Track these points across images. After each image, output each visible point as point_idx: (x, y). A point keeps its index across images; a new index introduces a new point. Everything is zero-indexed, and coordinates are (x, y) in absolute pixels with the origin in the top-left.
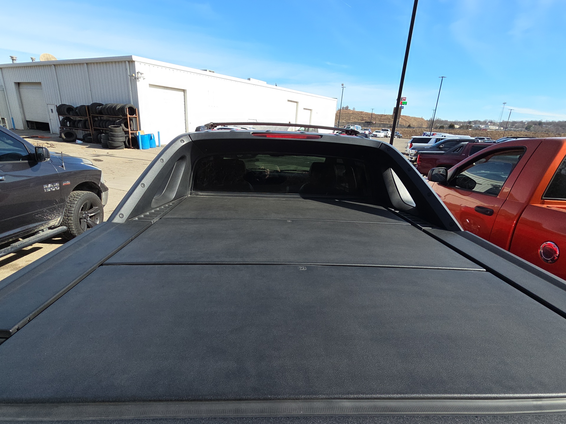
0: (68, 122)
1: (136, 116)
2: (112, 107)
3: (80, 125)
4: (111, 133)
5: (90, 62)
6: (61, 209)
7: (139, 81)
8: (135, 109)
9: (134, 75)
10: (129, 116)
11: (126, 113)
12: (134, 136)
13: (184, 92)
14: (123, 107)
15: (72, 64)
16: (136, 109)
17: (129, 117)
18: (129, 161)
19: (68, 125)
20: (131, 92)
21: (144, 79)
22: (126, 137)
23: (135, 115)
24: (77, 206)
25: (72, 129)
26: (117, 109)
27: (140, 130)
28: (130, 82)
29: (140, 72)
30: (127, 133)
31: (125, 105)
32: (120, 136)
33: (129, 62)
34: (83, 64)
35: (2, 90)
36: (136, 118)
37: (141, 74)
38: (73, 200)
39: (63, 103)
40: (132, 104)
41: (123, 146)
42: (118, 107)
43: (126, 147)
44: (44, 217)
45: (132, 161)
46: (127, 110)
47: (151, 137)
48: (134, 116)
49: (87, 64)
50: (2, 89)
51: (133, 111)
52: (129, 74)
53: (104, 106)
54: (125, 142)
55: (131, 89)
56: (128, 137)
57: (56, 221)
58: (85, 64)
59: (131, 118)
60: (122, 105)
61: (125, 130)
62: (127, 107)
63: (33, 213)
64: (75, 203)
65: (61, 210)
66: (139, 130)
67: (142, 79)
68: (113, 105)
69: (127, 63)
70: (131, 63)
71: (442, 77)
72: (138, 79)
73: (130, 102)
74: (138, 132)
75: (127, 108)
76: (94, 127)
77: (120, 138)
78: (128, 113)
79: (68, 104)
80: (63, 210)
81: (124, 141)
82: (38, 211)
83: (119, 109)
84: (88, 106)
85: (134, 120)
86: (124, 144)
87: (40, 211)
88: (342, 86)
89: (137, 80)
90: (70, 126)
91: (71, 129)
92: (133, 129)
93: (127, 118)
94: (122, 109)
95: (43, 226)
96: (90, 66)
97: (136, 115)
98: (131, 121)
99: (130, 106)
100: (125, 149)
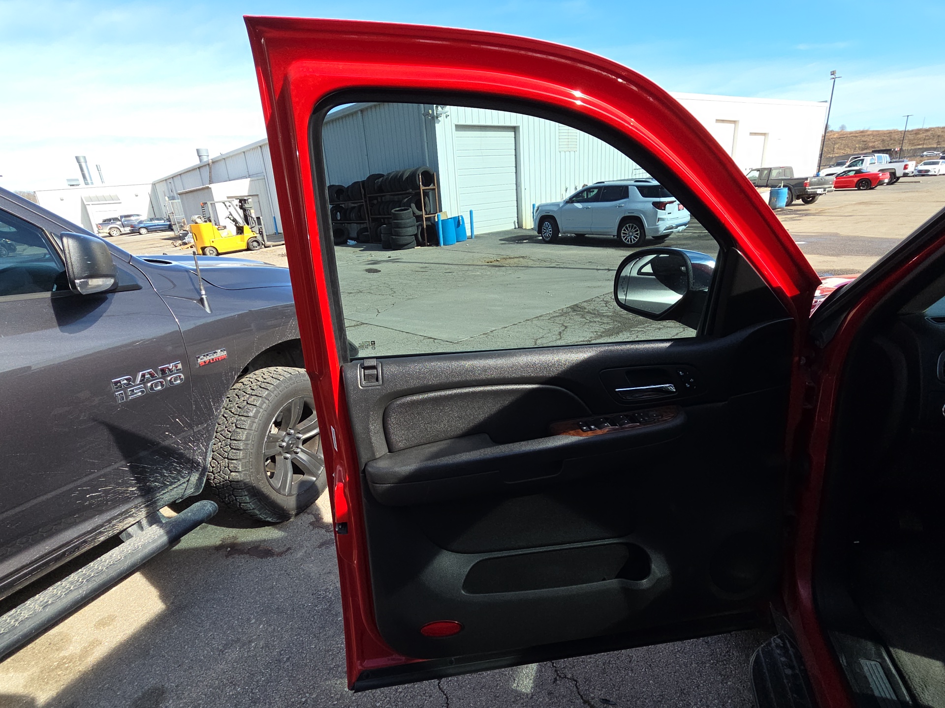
0: (338, 213)
1: (435, 187)
2: (396, 176)
3: (353, 215)
4: (396, 221)
6: (197, 445)
7: (440, 121)
8: (432, 173)
9: (430, 112)
10: (422, 188)
11: (418, 183)
12: (430, 224)
13: (515, 132)
14: (413, 173)
15: (342, 118)
16: (434, 174)
17: (423, 190)
18: (422, 267)
19: (339, 218)
20: (426, 144)
21: (446, 117)
22: (418, 226)
23: (432, 185)
24: (255, 425)
25: (344, 223)
27: (441, 211)
28: (425, 130)
30: (419, 218)
31: (417, 169)
32: (409, 225)
34: (356, 113)
35: (262, 179)
36: (435, 189)
37: (443, 107)
38: (247, 403)
39: (331, 184)
40: (427, 166)
41: (413, 243)
42: (405, 177)
43: (419, 244)
44: (128, 487)
45: (426, 267)
46: (420, 176)
47: (459, 222)
48: (431, 187)
49: (362, 111)
50: (263, 177)
51: (430, 177)
52: (423, 112)
53: (385, 177)
54: (416, 235)
55: (425, 140)
56: (422, 225)
57: (185, 485)
58: (359, 112)
59: (426, 191)
60: (413, 169)
61: (417, 214)
62: (420, 172)
63: (71, 491)
64: (251, 414)
65: (200, 448)
66: (438, 211)
67: (444, 116)
68: (399, 173)
72: (437, 117)
73: (424, 164)
74: (436, 215)
75: (420, 174)
76: (371, 215)
77: (408, 229)
78: (421, 183)
79: (337, 184)
80: (208, 445)
81: (416, 233)
82: (91, 477)
83: (407, 177)
84: (363, 182)
85: (430, 194)
86: (414, 238)
87: (104, 476)
88: (833, 76)
89: (436, 119)
90: (340, 220)
91: (342, 223)
92: (430, 212)
93: (420, 192)
94: (413, 175)
95: (131, 516)
97: (434, 185)
98: (426, 197)
99: (423, 170)
100: (416, 248)
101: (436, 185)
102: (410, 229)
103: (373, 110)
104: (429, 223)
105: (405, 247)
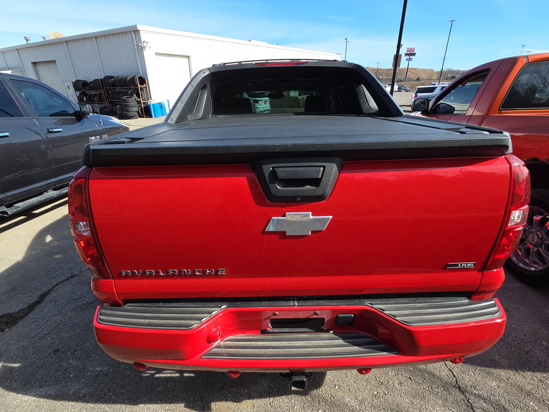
0: (85, 97)
1: (146, 86)
2: (123, 78)
3: (96, 99)
4: (125, 103)
5: (99, 35)
7: (146, 50)
9: (140, 44)
10: (139, 86)
11: (137, 83)
12: (146, 106)
13: (188, 59)
14: (133, 77)
15: (82, 39)
16: (145, 79)
17: (140, 87)
19: (85, 100)
20: (139, 61)
21: (150, 48)
22: (139, 107)
23: (145, 84)
26: (128, 80)
27: (151, 99)
28: (137, 52)
29: (146, 41)
30: (139, 102)
31: (135, 75)
32: (134, 106)
33: (134, 31)
34: (92, 38)
35: (21, 71)
36: (146, 87)
37: (147, 43)
39: (77, 79)
40: (141, 74)
41: (137, 116)
42: (128, 79)
43: (140, 116)
46: (138, 80)
47: (162, 105)
48: (144, 85)
49: (95, 37)
51: (143, 81)
52: (136, 44)
53: (116, 78)
54: (138, 112)
55: (138, 59)
56: (141, 106)
58: (94, 38)
59: (142, 88)
60: (133, 75)
61: (138, 100)
62: (137, 77)
66: (150, 99)
67: (148, 48)
68: (124, 77)
69: (133, 32)
70: (136, 33)
71: (452, 21)
72: (144, 48)
73: (139, 72)
74: (149, 101)
75: (137, 78)
76: (108, 99)
77: (133, 108)
78: (138, 83)
79: (82, 80)
81: (138, 110)
83: (130, 79)
84: (101, 80)
85: (144, 89)
86: (137, 113)
88: (346, 41)
89: (144, 49)
90: (87, 101)
92: (145, 99)
93: (138, 88)
94: (133, 79)
96: (98, 39)
97: (146, 85)
98: (142, 91)
99: (140, 76)
100: (139, 118)
102: (134, 108)
103: (104, 38)
105: (131, 118)
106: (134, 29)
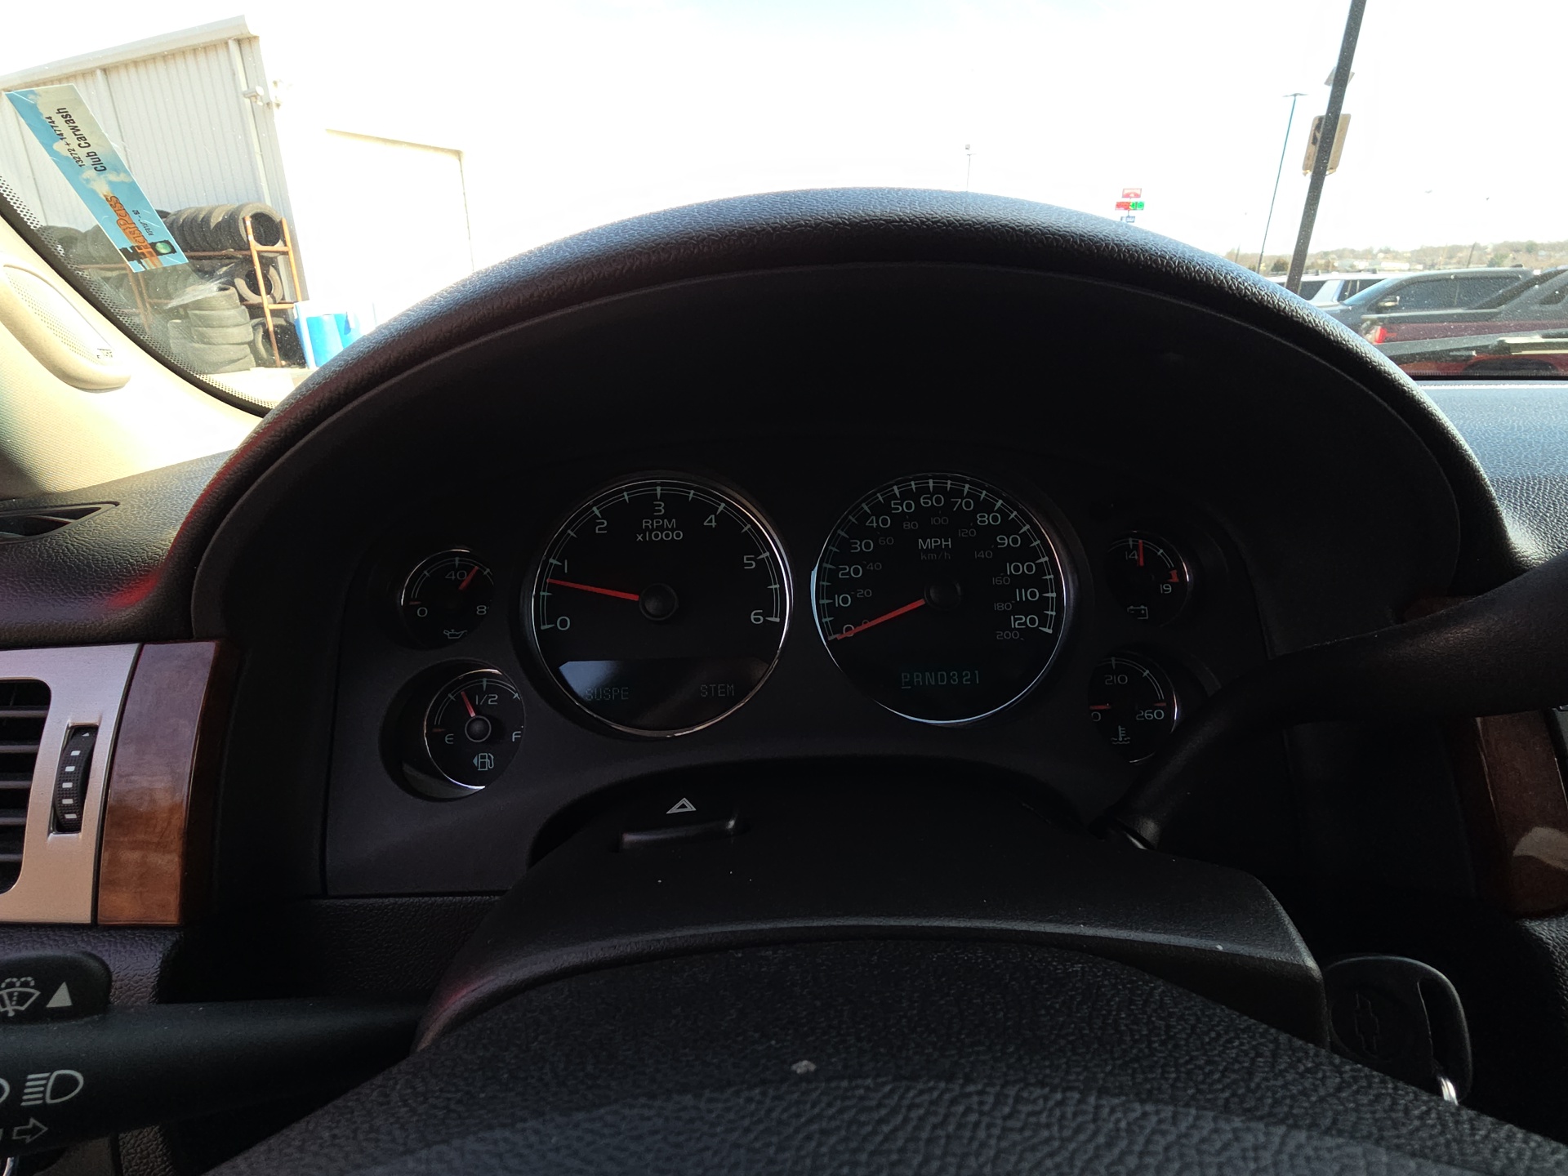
1: (284, 249)
2: (194, 219)
4: (197, 312)
5: (115, 60)
7: (285, 114)
8: (278, 220)
9: (262, 92)
10: (255, 247)
11: (244, 235)
12: (284, 323)
13: (461, 159)
14: (231, 214)
16: (281, 222)
17: (259, 252)
20: (259, 158)
22: (254, 327)
23: (280, 243)
26: (212, 225)
27: (306, 298)
28: (252, 122)
30: (255, 311)
31: (238, 208)
32: (230, 322)
33: (239, 42)
34: (92, 72)
36: (287, 253)
40: (268, 205)
41: (246, 359)
42: (215, 220)
43: (261, 362)
46: (249, 224)
47: (347, 322)
48: (279, 246)
49: (105, 70)
51: (269, 228)
52: (244, 88)
53: (169, 219)
54: (252, 345)
56: (264, 325)
58: (99, 72)
59: (266, 254)
60: (231, 207)
61: (251, 302)
62: (247, 215)
66: (300, 298)
67: (290, 106)
68: (199, 214)
69: (233, 46)
70: (246, 46)
71: (1295, 95)
72: (278, 106)
73: (260, 199)
74: (296, 305)
75: (249, 218)
76: (150, 297)
77: (230, 330)
78: (251, 238)
81: (251, 338)
83: (219, 222)
85: (280, 259)
86: (249, 349)
89: (275, 108)
92: (283, 299)
93: (251, 256)
94: (230, 224)
96: (114, 77)
97: (286, 245)
98: (272, 270)
99: (259, 211)
100: (253, 370)
101: (289, 243)
102: (235, 330)
103: (132, 70)
104: (282, 322)
105: (221, 370)
106: (236, 33)
